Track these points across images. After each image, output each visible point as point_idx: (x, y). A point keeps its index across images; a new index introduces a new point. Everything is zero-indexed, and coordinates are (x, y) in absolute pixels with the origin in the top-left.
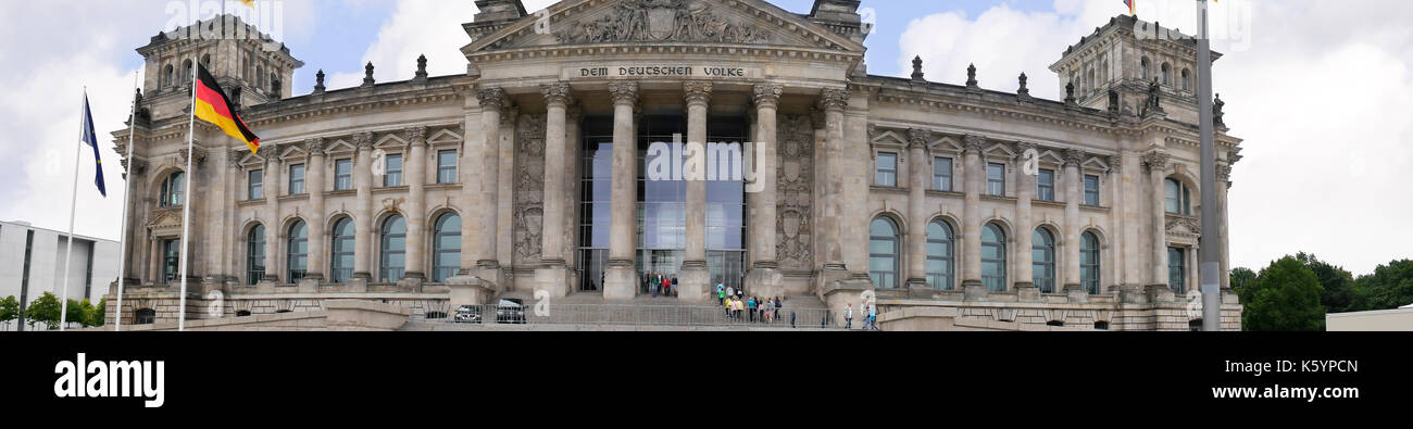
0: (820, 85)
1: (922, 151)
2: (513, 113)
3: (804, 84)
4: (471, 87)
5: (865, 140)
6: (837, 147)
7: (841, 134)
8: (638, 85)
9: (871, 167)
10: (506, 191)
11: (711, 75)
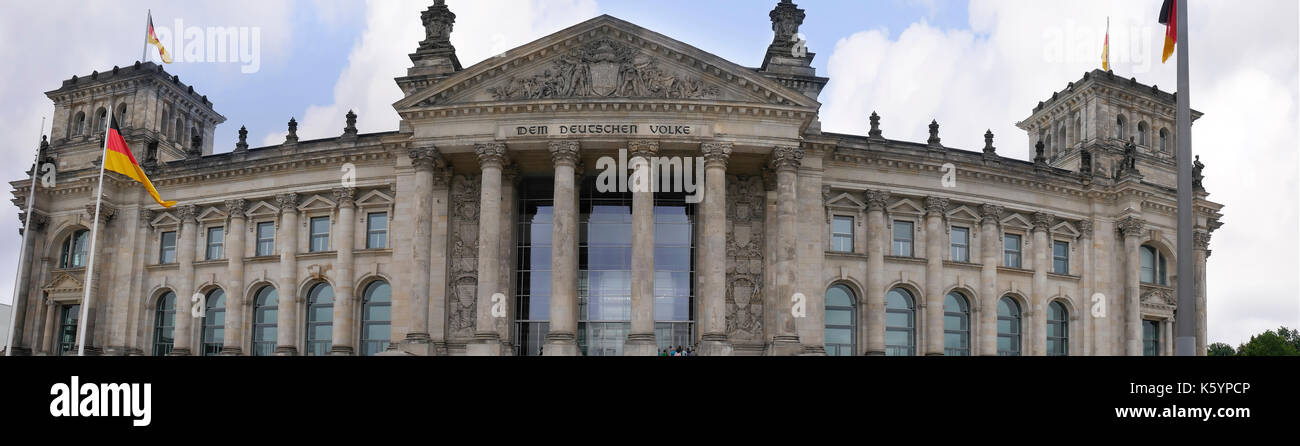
0: (771, 143)
1: (880, 215)
2: (447, 174)
3: (755, 143)
4: (404, 145)
5: (820, 202)
6: (790, 210)
7: (794, 196)
8: (580, 144)
9: (826, 231)
10: (439, 258)
11: (658, 133)
